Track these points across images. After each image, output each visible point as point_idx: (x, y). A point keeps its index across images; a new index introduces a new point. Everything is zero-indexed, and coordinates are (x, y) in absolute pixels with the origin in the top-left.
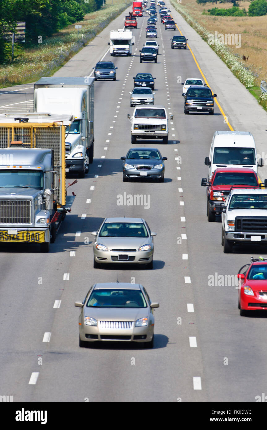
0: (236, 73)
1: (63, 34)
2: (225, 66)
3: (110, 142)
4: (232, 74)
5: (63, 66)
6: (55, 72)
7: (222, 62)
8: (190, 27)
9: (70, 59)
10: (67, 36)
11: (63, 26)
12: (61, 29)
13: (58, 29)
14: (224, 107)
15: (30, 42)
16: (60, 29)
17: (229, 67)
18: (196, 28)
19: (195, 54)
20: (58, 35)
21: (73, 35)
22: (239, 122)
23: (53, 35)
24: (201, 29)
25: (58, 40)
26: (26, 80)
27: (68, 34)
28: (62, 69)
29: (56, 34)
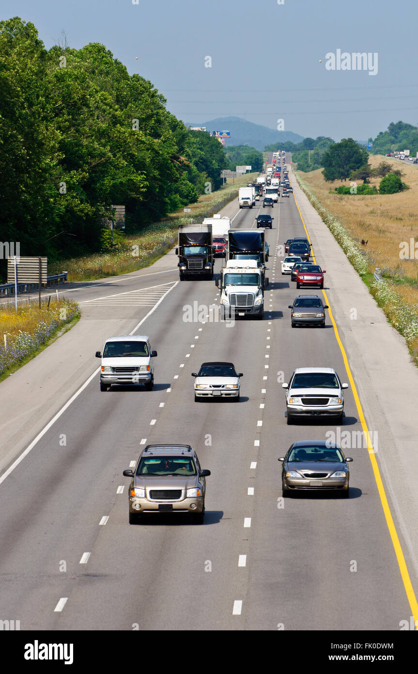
0: (351, 259)
1: (172, 219)
2: (341, 251)
3: (199, 339)
4: (347, 261)
5: (166, 254)
6: (156, 261)
7: (340, 247)
8: (313, 208)
9: (175, 246)
10: (176, 221)
11: (174, 210)
12: (171, 212)
13: (168, 212)
14: (330, 297)
15: (134, 227)
16: (169, 213)
17: (346, 252)
18: (318, 209)
19: (312, 239)
20: (166, 220)
21: (182, 219)
22: (344, 314)
23: (162, 219)
24: (323, 210)
25: (165, 226)
26: (122, 271)
27: (177, 218)
28: (164, 258)
29: (165, 219)
